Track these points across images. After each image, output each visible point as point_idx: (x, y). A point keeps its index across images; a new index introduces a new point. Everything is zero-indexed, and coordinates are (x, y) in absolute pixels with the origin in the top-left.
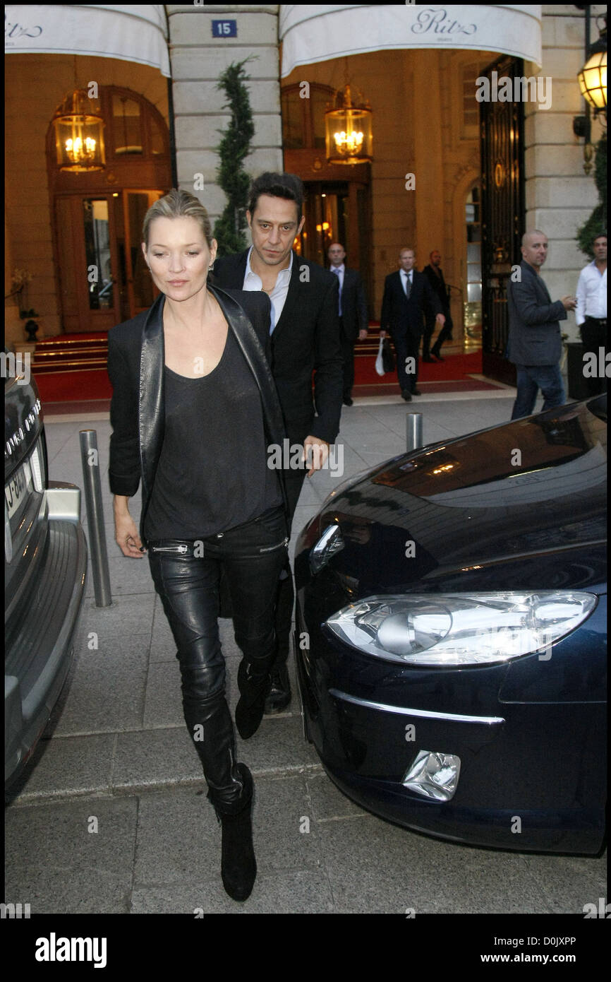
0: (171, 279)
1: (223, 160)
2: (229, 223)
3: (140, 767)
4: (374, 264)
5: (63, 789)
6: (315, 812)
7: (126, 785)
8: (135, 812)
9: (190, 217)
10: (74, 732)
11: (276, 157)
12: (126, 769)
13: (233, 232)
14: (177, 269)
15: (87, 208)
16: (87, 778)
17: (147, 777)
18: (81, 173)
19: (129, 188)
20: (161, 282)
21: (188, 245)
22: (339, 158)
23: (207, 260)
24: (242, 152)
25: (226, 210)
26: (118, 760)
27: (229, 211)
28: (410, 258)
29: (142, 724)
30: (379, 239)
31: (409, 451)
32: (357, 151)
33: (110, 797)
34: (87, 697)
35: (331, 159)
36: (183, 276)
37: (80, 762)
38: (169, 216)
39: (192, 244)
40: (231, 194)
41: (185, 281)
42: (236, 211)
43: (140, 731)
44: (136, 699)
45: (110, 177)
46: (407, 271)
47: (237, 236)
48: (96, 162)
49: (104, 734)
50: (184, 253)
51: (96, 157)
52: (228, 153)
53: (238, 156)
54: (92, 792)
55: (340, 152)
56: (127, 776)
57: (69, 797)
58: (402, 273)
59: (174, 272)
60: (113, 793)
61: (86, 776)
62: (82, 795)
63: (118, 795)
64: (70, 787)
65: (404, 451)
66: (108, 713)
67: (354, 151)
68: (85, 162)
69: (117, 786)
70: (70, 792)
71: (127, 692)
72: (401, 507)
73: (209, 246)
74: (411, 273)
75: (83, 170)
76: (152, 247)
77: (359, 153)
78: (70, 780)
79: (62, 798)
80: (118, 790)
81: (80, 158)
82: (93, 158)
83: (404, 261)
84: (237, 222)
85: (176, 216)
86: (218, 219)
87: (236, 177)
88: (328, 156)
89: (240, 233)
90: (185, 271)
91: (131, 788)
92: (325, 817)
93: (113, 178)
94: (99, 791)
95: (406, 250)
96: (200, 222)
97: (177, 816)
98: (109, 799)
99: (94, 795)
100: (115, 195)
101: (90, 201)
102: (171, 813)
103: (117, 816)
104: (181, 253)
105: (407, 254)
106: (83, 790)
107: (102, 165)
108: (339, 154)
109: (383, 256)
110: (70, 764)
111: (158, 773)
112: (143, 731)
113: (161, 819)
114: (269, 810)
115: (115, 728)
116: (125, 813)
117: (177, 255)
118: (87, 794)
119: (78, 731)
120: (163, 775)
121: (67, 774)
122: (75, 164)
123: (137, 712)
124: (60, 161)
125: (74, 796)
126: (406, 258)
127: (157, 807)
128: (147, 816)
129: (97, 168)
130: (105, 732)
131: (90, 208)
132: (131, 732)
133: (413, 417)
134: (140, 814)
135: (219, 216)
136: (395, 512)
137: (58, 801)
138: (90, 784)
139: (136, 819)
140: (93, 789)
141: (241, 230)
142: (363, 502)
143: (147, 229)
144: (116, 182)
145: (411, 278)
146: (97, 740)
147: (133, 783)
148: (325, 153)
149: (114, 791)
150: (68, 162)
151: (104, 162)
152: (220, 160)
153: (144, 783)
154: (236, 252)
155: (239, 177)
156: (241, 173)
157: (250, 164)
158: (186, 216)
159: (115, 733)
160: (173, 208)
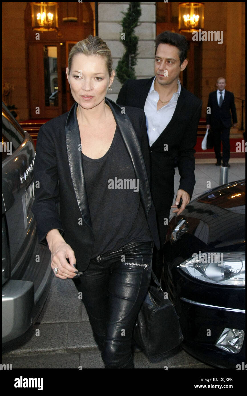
0: (83, 94)
1: (124, 28)
2: (126, 62)
3: (81, 339)
4: (202, 87)
5: (42, 348)
6: (169, 363)
7: (73, 347)
8: (78, 360)
9: (100, 55)
10: (46, 321)
11: (152, 28)
12: (73, 340)
13: (128, 68)
14: (88, 89)
15: (44, 50)
16: (54, 343)
17: (84, 344)
18: (44, 32)
19: (70, 41)
20: (76, 96)
21: (96, 74)
22: (185, 28)
23: (108, 83)
24: (134, 25)
25: (124, 55)
26: (69, 335)
27: (126, 56)
28: (223, 83)
29: (81, 319)
30: (206, 74)
31: (220, 185)
32: (196, 25)
33: (65, 353)
34: (52, 305)
35: (181, 29)
36: (90, 94)
37: (50, 336)
38: (86, 53)
39: (99, 74)
40: (127, 47)
41: (92, 97)
42: (130, 56)
43: (80, 322)
44: (77, 307)
45: (59, 34)
46: (221, 91)
47: (130, 70)
48: (53, 26)
49: (62, 323)
50: (93, 79)
51: (53, 23)
52: (127, 25)
53: (132, 27)
54: (56, 350)
55: (186, 25)
56: (74, 343)
57: (45, 353)
58: (218, 92)
59: (85, 90)
60: (67, 351)
61: (53, 343)
62: (51, 352)
63: (69, 352)
64: (45, 347)
65: (218, 186)
66: (63, 313)
67: (194, 25)
68: (47, 26)
69: (69, 348)
70: (45, 350)
71: (72, 303)
72: (215, 214)
73: (110, 75)
74: (223, 92)
75: (46, 30)
76: (73, 72)
77: (196, 26)
78: (45, 344)
79: (41, 352)
80: (70, 349)
81: (45, 24)
82: (52, 24)
83: (220, 85)
84: (130, 62)
85: (90, 54)
86: (120, 60)
87: (131, 38)
88: (179, 27)
89: (131, 68)
90: (92, 90)
91: (76, 349)
92: (174, 365)
93: (61, 34)
94: (60, 350)
95: (221, 79)
96: (106, 59)
97: (99, 363)
98: (65, 354)
99: (57, 352)
100: (61, 44)
101: (46, 47)
102: (96, 361)
103: (69, 362)
104: (91, 78)
105: (222, 81)
106: (52, 349)
107: (56, 28)
108: (186, 26)
109: (207, 83)
110: (45, 337)
111: (90, 342)
112: (81, 322)
113: (92, 363)
114: (146, 361)
115: (67, 320)
116: (73, 361)
117: (88, 80)
118: (53, 351)
119: (48, 321)
120: (92, 343)
121: (43, 341)
122: (41, 27)
123: (78, 313)
124: (33, 25)
125: (47, 352)
126: (220, 83)
127: (90, 358)
128: (84, 363)
129: (53, 30)
130: (62, 322)
131: (47, 51)
132: (75, 322)
133: (223, 169)
134: (81, 361)
135: (120, 58)
136: (211, 215)
137: (39, 354)
138: (55, 347)
139: (79, 364)
140: (57, 349)
141: (132, 66)
142: (195, 211)
143: (71, 60)
144: (62, 37)
145: (223, 95)
146: (58, 325)
147: (77, 346)
148: (178, 25)
149: (67, 350)
150: (38, 26)
151: (57, 26)
152: (122, 28)
153: (83, 347)
154: (129, 78)
155: (132, 38)
156: (133, 36)
157: (138, 31)
158: (97, 55)
159: (67, 323)
160: (89, 49)
